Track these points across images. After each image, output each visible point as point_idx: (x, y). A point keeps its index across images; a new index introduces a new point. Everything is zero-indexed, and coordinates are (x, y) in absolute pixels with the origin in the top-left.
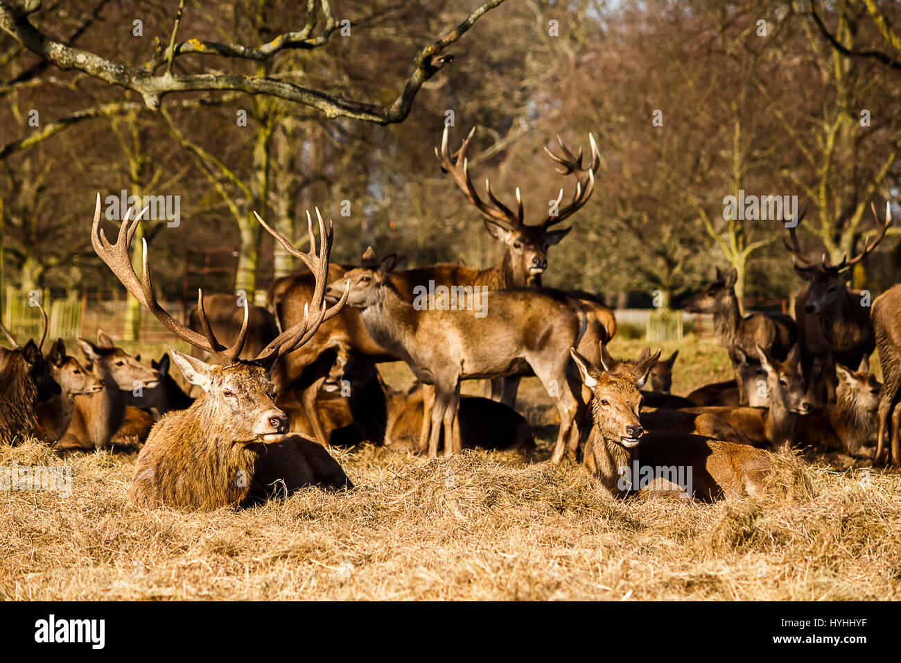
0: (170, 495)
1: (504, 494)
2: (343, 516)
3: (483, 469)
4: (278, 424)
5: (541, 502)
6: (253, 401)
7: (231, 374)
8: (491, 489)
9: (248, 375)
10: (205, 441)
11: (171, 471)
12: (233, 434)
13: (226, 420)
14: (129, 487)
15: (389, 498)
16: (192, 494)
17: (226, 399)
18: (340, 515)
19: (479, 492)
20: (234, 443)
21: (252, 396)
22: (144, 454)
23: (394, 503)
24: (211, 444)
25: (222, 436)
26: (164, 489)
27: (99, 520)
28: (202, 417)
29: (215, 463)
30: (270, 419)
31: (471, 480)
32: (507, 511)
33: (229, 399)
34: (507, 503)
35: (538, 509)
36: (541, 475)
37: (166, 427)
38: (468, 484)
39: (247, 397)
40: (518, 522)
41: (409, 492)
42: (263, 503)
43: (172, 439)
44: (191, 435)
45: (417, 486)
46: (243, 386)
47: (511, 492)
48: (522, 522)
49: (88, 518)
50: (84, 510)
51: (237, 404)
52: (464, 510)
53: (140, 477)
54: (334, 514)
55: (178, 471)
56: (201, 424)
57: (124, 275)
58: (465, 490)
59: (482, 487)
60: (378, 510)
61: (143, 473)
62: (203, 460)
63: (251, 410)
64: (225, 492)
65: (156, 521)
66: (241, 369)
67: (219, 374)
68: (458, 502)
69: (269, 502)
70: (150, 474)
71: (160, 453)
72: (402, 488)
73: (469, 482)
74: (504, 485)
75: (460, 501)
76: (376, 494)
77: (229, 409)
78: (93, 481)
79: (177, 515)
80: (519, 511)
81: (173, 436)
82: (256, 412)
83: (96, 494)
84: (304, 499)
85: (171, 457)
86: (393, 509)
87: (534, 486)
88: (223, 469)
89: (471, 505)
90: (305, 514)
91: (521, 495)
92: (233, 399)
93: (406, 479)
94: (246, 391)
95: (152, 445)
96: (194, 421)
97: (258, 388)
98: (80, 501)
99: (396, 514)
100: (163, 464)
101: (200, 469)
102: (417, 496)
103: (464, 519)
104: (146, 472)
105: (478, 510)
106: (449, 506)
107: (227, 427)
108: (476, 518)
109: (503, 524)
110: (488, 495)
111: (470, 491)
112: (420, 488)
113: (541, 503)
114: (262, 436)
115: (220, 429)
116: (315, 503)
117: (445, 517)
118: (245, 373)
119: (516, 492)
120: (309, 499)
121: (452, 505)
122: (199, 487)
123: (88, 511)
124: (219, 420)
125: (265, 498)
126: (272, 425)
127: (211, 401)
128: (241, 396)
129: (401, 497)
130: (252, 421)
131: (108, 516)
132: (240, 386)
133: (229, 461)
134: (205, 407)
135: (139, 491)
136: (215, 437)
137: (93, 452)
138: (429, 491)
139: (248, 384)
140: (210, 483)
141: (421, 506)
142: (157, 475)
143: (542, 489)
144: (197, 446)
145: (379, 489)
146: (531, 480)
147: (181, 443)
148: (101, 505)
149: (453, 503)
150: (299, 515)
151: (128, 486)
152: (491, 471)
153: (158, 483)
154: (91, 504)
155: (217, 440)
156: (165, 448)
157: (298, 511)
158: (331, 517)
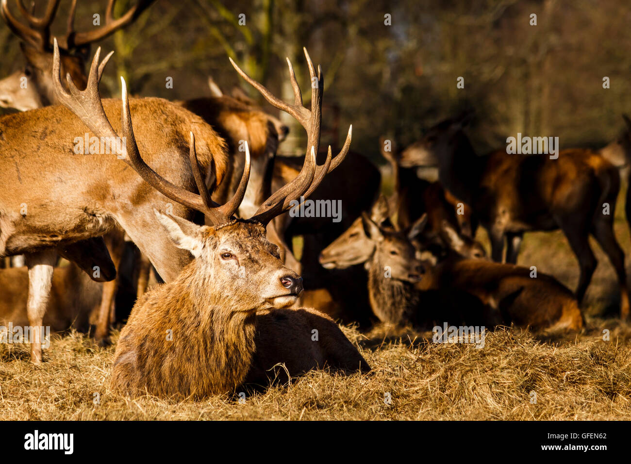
0: (154, 380)
1: (545, 377)
2: (356, 405)
3: (520, 348)
4: (291, 283)
5: (588, 386)
6: (257, 262)
7: (227, 234)
8: (529, 371)
9: (247, 234)
10: (198, 315)
11: (156, 352)
12: (232, 303)
13: (224, 288)
14: (108, 374)
15: (410, 383)
16: (181, 377)
17: (223, 262)
18: (353, 403)
19: (516, 376)
20: (233, 313)
21: (255, 257)
22: (126, 333)
23: (416, 389)
24: (205, 317)
25: (220, 307)
26: (149, 373)
27: (74, 411)
28: (193, 289)
29: (209, 339)
30: (281, 279)
31: (505, 361)
32: (548, 397)
33: (227, 261)
34: (549, 388)
35: (586, 394)
36: (588, 354)
37: (150, 302)
38: (502, 365)
39: (250, 258)
40: (562, 409)
41: (434, 376)
42: (262, 392)
43: (157, 316)
44: (179, 310)
45: (442, 370)
46: (243, 246)
47: (553, 375)
48: (566, 409)
49: (61, 409)
50: (56, 400)
51: (237, 266)
52: (498, 396)
53: (121, 361)
54: (345, 402)
55: (164, 351)
56: (191, 296)
57: (98, 124)
58: (498, 373)
59: (519, 370)
60: (398, 397)
61: (125, 357)
62: (195, 337)
63: (255, 272)
64: (222, 374)
65: (139, 412)
66: (238, 228)
67: (211, 235)
68: (490, 387)
69: (270, 391)
70: (132, 357)
71: (143, 333)
72: (425, 372)
73: (504, 363)
74: (545, 367)
75: (493, 386)
76: (395, 379)
77: (228, 273)
78: (67, 367)
79: (164, 405)
80: (562, 396)
81: (158, 312)
82: (262, 273)
83: (70, 382)
84: (310, 385)
85: (156, 336)
86: (414, 396)
87: (580, 367)
88: (220, 347)
89: (506, 390)
90: (312, 403)
91: (564, 378)
92: (232, 261)
93: (430, 362)
94: (247, 251)
95: (134, 323)
96: (183, 293)
97: (260, 248)
98: (52, 390)
99: (419, 402)
100: (147, 344)
101: (192, 348)
102: (443, 381)
103: (499, 407)
104: (128, 355)
105: (514, 396)
106: (481, 392)
107: (225, 296)
108: (512, 406)
109: (544, 412)
110: (526, 379)
111: (505, 374)
112: (446, 372)
113: (588, 388)
114: (270, 300)
115: (218, 299)
116: (324, 390)
117: (476, 405)
118: (243, 232)
119: (559, 375)
120: (316, 385)
121: (484, 391)
122: (191, 369)
123: (61, 401)
124: (214, 288)
125: (266, 384)
126: (284, 285)
127: (203, 267)
128: (241, 258)
129: (426, 382)
130: (257, 284)
131: (83, 405)
132: (240, 246)
133: (226, 336)
134: (196, 276)
135: (121, 377)
136: (209, 309)
137: (68, 335)
138: (457, 374)
139: (249, 244)
140: (203, 363)
141: (447, 392)
142: (140, 358)
143: (590, 370)
144: (188, 322)
145: (398, 373)
146: (576, 361)
147: (167, 320)
148: (75, 394)
149: (486, 388)
150: (305, 405)
151: (106, 372)
152: (528, 351)
153: (141, 367)
154: (65, 393)
155: (212, 313)
156: (149, 327)
157: (303, 400)
158: (342, 406)
